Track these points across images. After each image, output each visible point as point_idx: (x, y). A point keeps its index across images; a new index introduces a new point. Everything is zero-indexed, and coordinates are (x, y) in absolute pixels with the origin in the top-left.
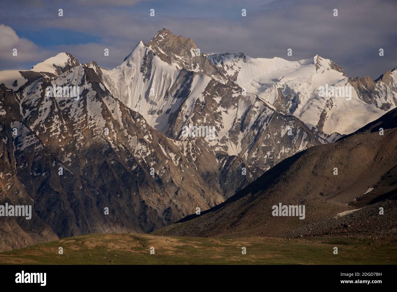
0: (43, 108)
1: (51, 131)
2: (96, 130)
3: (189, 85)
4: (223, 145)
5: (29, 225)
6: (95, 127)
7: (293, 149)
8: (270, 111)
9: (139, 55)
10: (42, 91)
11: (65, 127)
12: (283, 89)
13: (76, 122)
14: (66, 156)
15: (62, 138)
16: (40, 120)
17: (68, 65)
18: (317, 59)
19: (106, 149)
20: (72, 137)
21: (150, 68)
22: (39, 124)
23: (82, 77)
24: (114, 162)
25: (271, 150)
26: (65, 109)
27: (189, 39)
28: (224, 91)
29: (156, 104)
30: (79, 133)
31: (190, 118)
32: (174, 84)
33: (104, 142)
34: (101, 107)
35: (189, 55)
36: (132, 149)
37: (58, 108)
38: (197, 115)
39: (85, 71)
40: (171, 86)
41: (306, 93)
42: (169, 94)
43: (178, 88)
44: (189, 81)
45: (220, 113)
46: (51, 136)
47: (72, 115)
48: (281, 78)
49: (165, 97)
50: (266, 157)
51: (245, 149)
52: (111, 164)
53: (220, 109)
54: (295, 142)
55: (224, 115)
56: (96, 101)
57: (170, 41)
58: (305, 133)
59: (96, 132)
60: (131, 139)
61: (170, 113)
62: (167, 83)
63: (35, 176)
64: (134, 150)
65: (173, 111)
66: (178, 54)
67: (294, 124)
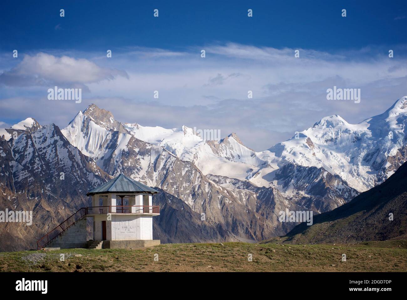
0: (28, 153)
1: (34, 169)
2: (65, 168)
3: (116, 141)
4: (143, 181)
5: (33, 234)
6: (64, 166)
7: (191, 184)
8: (174, 158)
9: (80, 120)
10: (26, 141)
11: (44, 166)
12: (165, 147)
13: (51, 163)
14: (47, 186)
15: (42, 174)
16: (26, 161)
17: (34, 126)
18: (184, 128)
19: (74, 181)
20: (49, 173)
21: (87, 129)
22: (26, 164)
23: (53, 131)
24: (81, 191)
25: (176, 184)
26: (42, 154)
27: (109, 111)
28: (141, 145)
29: (93, 153)
30: (54, 170)
31: (119, 163)
32: (105, 139)
33: (72, 176)
34: (68, 152)
35: (109, 122)
36: (90, 182)
37: (38, 153)
38: (124, 160)
39: (54, 128)
40: (103, 141)
41: (180, 150)
42: (102, 146)
43: (108, 142)
44: (116, 138)
45: (139, 159)
46: (35, 172)
47: (48, 158)
48: (162, 139)
49: (99, 148)
50: (173, 189)
51: (159, 184)
52: (79, 192)
53: (138, 157)
54: (192, 179)
55: (141, 160)
56: (64, 148)
57: (97, 112)
58: (198, 173)
59: (66, 169)
60: (88, 175)
61: (104, 159)
62: (100, 139)
63: (30, 200)
64: (92, 183)
65: (106, 158)
66: (102, 121)
67: (190, 167)
